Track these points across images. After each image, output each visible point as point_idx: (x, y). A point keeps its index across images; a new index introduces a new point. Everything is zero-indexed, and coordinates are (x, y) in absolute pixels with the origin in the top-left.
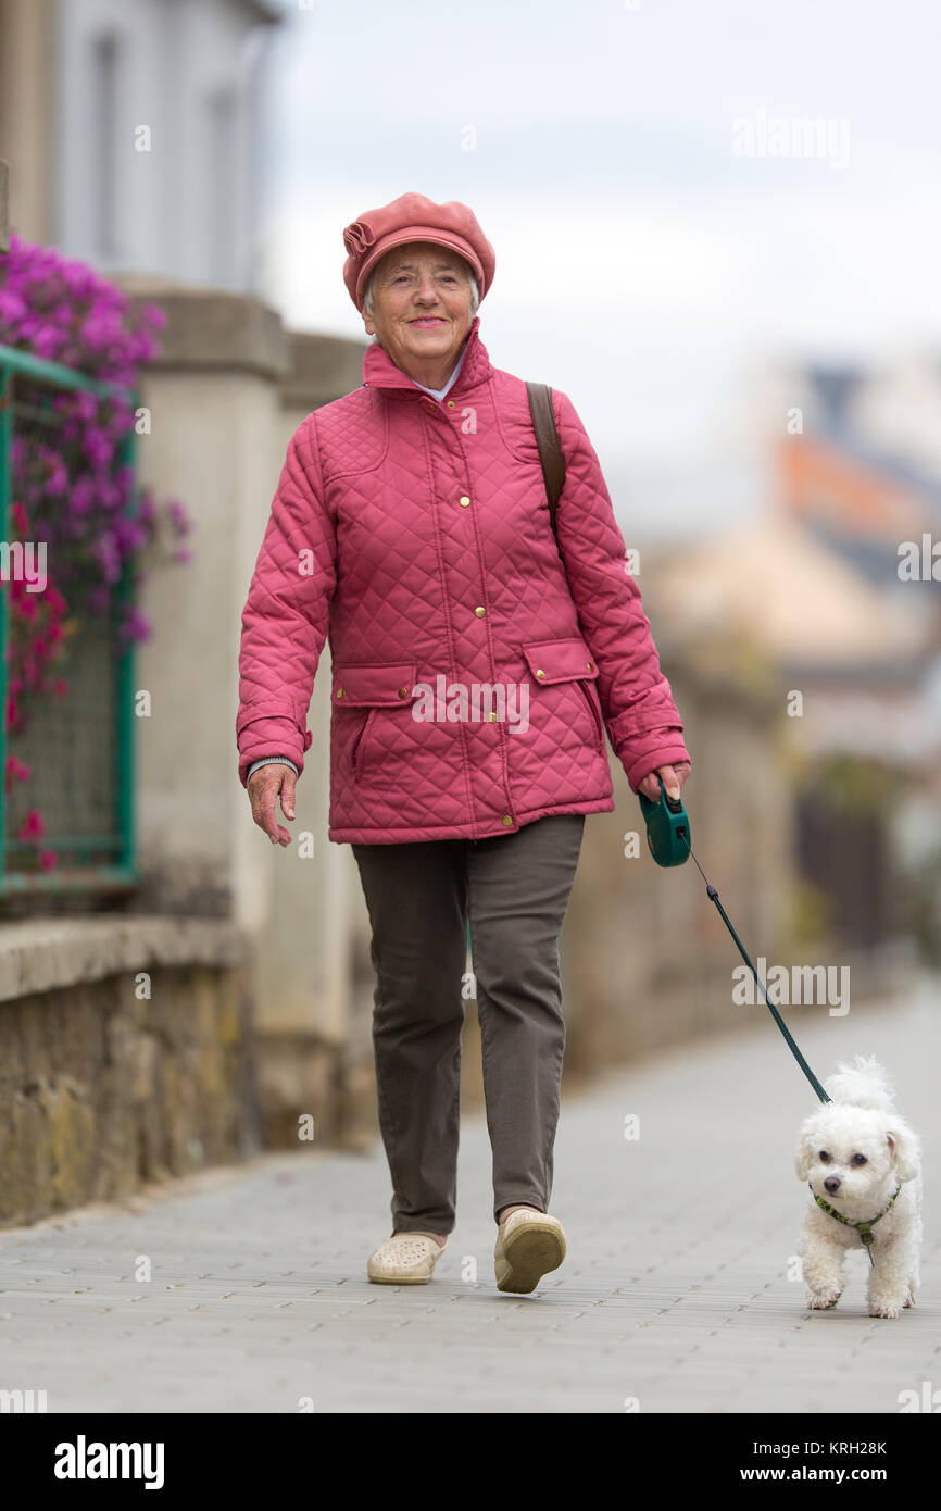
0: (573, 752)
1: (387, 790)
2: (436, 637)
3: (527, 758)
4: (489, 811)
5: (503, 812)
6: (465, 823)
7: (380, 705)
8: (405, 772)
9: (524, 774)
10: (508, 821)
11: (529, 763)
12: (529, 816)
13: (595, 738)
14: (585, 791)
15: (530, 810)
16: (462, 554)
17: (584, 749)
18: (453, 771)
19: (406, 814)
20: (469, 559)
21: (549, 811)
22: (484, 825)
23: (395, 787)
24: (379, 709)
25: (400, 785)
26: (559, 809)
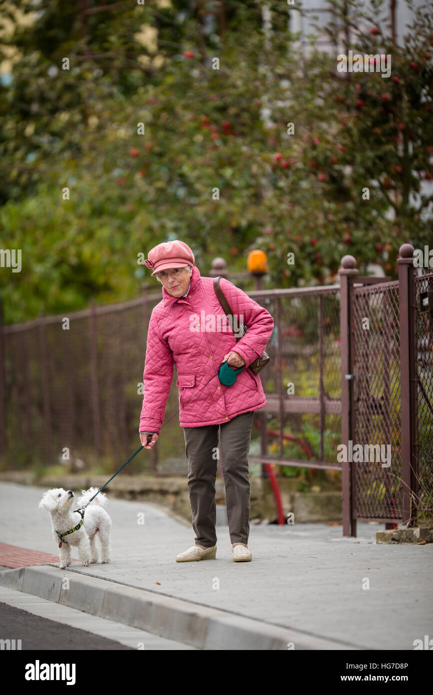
0: (247, 393)
1: (191, 411)
2: (199, 366)
3: (231, 398)
4: (222, 416)
5: (225, 416)
6: (214, 420)
7: (187, 387)
8: (195, 406)
9: (230, 403)
10: (227, 418)
11: (231, 400)
12: (232, 416)
13: (254, 387)
14: (251, 405)
15: (233, 414)
16: (201, 341)
17: (251, 391)
18: (209, 405)
19: (196, 418)
20: (203, 342)
21: (239, 413)
22: (220, 420)
23: (193, 411)
24: (186, 388)
25: (194, 410)
26: (242, 412)
